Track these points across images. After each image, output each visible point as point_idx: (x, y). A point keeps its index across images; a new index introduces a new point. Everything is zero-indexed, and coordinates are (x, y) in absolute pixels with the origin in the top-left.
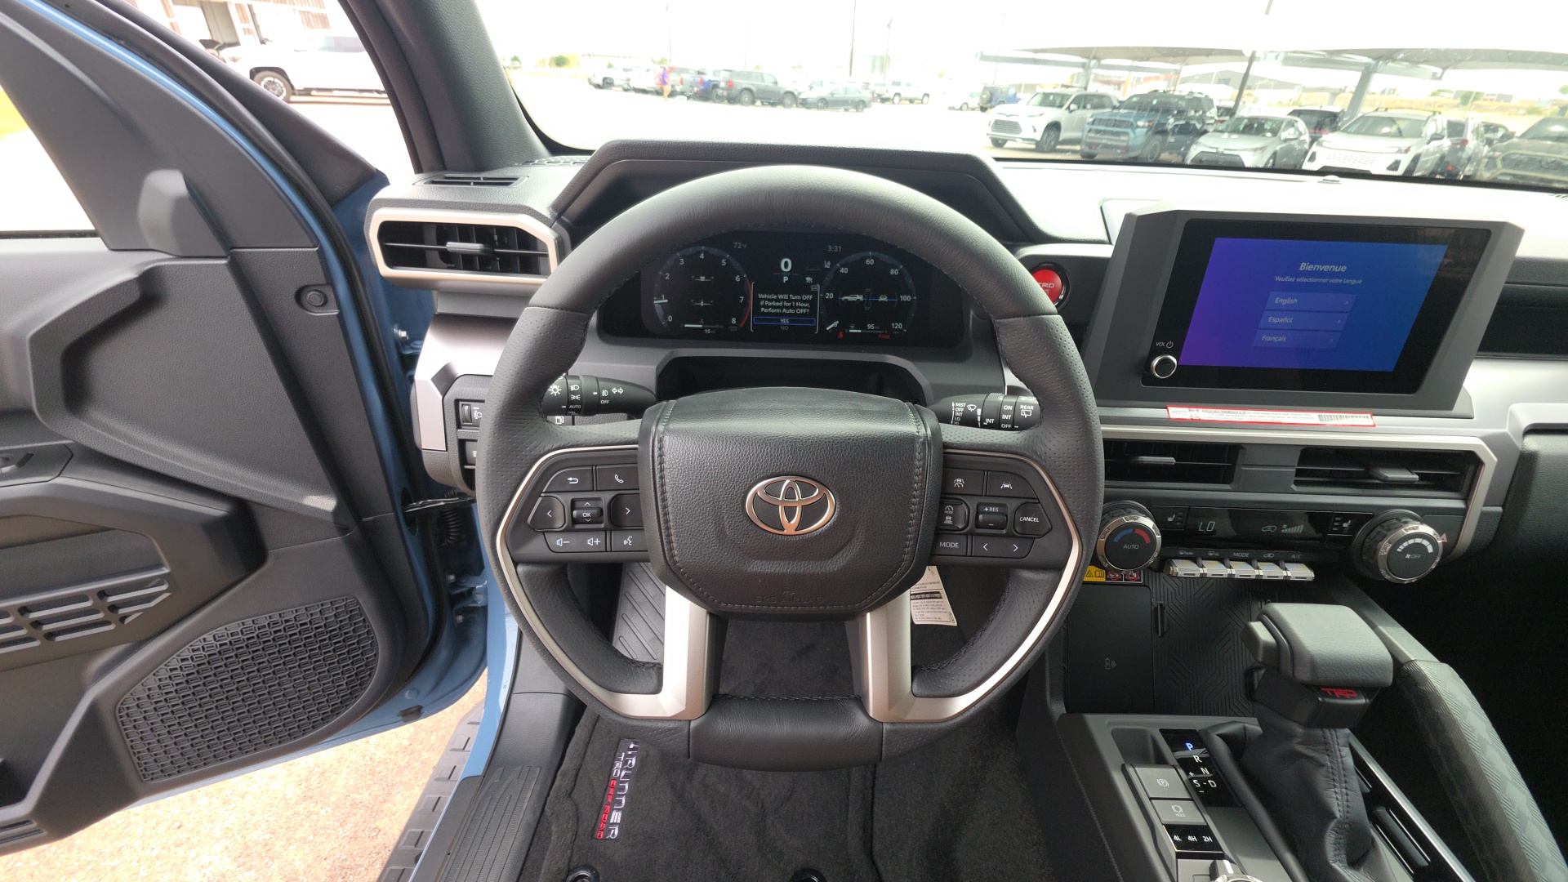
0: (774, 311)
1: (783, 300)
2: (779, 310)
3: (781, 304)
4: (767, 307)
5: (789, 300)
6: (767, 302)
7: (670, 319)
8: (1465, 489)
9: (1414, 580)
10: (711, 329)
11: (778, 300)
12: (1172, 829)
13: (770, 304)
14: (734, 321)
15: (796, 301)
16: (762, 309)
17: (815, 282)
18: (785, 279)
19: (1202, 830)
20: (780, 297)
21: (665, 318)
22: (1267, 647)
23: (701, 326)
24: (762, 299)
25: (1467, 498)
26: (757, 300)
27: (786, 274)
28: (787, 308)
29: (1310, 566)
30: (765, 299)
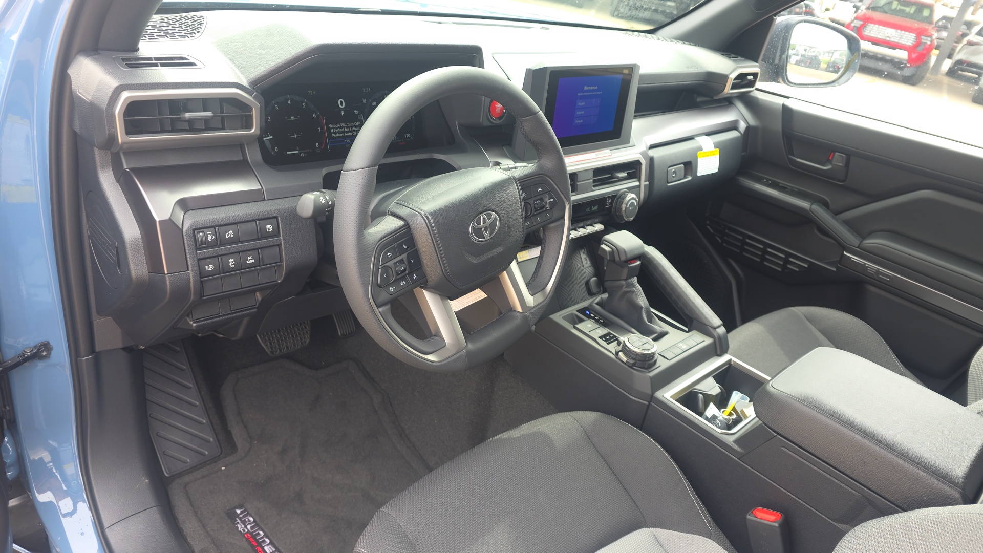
0: (340, 135)
1: (344, 127)
2: (343, 134)
3: (343, 130)
4: (335, 133)
5: (347, 127)
6: (335, 130)
7: (276, 149)
8: (638, 177)
9: (633, 218)
10: (304, 153)
11: (341, 128)
12: (601, 338)
13: (337, 131)
14: (317, 145)
15: (351, 127)
16: (333, 135)
17: (360, 113)
18: (343, 113)
19: (609, 334)
20: (342, 125)
21: (274, 149)
22: (610, 252)
23: (297, 152)
24: (331, 128)
25: (639, 181)
26: (329, 129)
27: (343, 109)
28: (347, 132)
29: (601, 223)
30: (333, 128)
